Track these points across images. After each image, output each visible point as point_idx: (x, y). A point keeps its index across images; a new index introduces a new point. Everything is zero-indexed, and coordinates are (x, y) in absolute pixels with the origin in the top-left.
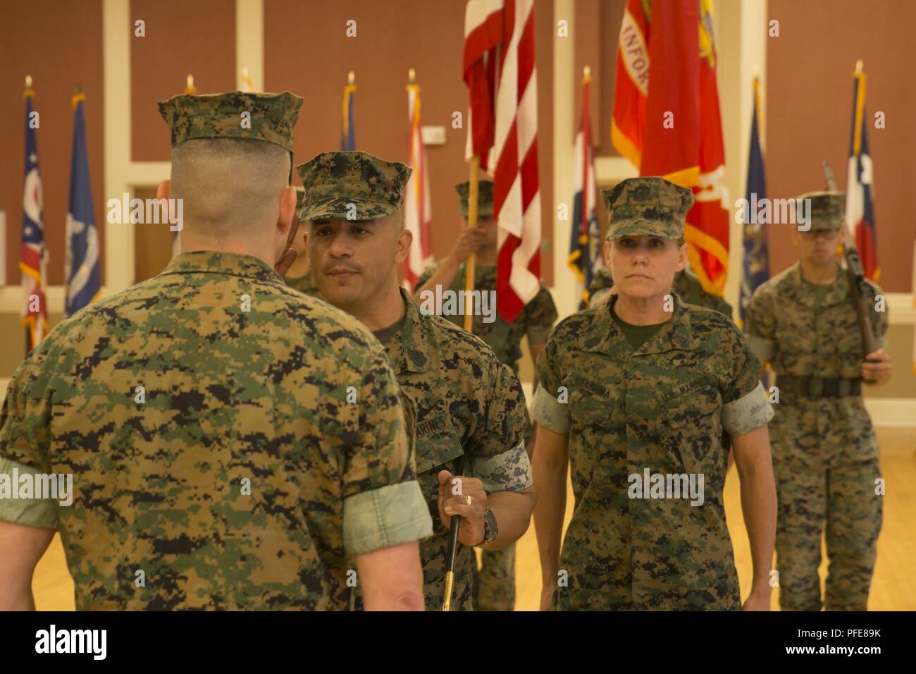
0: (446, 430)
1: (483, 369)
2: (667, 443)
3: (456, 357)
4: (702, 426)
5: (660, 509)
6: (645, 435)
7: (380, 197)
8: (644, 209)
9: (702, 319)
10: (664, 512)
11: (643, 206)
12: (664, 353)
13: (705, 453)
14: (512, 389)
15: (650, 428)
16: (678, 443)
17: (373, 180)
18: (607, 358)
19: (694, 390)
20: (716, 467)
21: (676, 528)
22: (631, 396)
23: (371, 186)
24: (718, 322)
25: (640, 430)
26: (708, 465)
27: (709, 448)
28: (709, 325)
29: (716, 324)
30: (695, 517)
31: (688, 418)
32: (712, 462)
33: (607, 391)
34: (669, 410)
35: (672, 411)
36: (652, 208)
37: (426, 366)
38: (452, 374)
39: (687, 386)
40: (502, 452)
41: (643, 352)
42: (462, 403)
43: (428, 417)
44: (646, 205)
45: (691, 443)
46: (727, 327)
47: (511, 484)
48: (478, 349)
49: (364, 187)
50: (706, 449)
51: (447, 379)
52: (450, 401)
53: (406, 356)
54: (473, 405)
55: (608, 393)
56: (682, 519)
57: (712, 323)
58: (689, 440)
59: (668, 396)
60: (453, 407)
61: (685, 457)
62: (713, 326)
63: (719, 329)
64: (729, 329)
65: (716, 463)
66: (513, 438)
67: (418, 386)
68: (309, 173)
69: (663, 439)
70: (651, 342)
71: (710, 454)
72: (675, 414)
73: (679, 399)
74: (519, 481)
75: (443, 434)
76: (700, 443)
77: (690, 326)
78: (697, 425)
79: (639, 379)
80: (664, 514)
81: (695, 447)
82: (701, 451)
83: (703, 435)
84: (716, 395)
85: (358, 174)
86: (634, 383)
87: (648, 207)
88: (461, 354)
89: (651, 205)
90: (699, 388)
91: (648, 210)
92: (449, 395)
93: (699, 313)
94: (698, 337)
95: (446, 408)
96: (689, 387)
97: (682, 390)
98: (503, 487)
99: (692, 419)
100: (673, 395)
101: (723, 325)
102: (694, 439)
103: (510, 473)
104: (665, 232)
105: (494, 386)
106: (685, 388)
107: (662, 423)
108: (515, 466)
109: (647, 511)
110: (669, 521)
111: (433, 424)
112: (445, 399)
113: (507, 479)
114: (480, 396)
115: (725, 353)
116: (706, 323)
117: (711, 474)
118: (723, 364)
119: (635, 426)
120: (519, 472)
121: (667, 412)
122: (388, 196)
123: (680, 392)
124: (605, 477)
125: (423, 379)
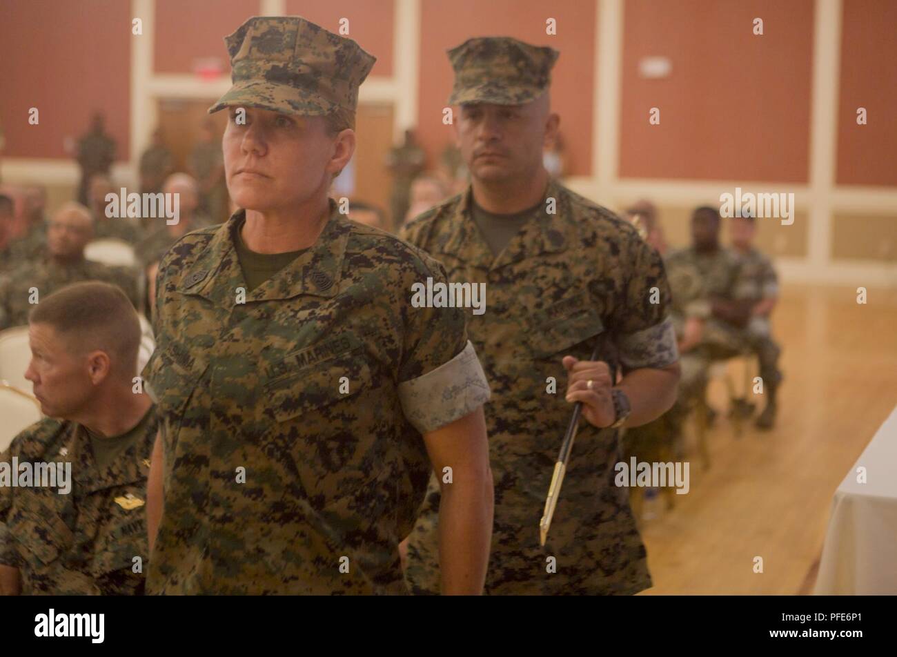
0: (585, 308)
1: (621, 248)
2: (270, 446)
3: (595, 236)
4: (334, 418)
5: (260, 551)
6: (239, 431)
7: (528, 82)
8: (269, 66)
9: (365, 245)
10: (268, 555)
11: (268, 61)
12: (291, 299)
13: (343, 460)
14: (653, 265)
15: (246, 421)
16: (291, 445)
17: (521, 63)
18: (208, 305)
19: (321, 360)
20: (367, 481)
21: (286, 581)
22: (221, 368)
23: (520, 70)
24: (389, 253)
25: (233, 424)
26: (351, 479)
27: (352, 451)
28: (373, 258)
29: (384, 256)
30: (324, 563)
31: (307, 404)
32: (360, 474)
33: (191, 358)
34: (274, 391)
35: (281, 393)
36: (281, 65)
37: (563, 246)
38: (590, 252)
39: (309, 353)
40: (643, 328)
41: (256, 296)
42: (598, 282)
43: (566, 296)
44: (272, 60)
45: (315, 444)
46: (401, 263)
47: (653, 360)
48: (618, 227)
49: (513, 71)
50: (345, 454)
51: (585, 257)
52: (588, 279)
53: (544, 236)
54: (610, 283)
55: (193, 360)
56: (298, 566)
57: (379, 254)
58: (311, 439)
59: (276, 369)
60: (591, 285)
61: (302, 468)
62: (380, 260)
63: (386, 265)
64: (405, 265)
65: (367, 475)
66: (655, 315)
67: (557, 265)
68: (457, 57)
69: (265, 438)
70: (273, 280)
71: (356, 461)
72: (284, 399)
73: (293, 374)
74: (661, 357)
75: (583, 312)
76: (332, 445)
77: (343, 257)
78: (326, 416)
79: (237, 341)
80: (266, 559)
81: (324, 451)
82: (335, 458)
83: (339, 431)
84: (359, 368)
85: (507, 59)
86: (228, 347)
87: (276, 63)
88: (600, 233)
89: (281, 61)
90: (332, 356)
91: (274, 67)
92: (587, 273)
93: (364, 237)
94: (350, 276)
95: (583, 286)
96: (314, 354)
97: (301, 359)
98: (644, 363)
99: (314, 407)
100: (283, 367)
101: (395, 258)
102: (323, 438)
103: (653, 349)
104: (290, 103)
105: (634, 263)
106: (306, 356)
107: (264, 413)
108: (657, 343)
109: (239, 554)
110: (274, 569)
111: (571, 302)
112: (582, 278)
113: (649, 354)
114: (616, 274)
115: (392, 302)
116: (369, 253)
117: (358, 493)
118: (385, 320)
119: (225, 415)
120: (661, 348)
121: (273, 395)
122: (535, 80)
123: (296, 363)
124: (183, 494)
125: (560, 259)
